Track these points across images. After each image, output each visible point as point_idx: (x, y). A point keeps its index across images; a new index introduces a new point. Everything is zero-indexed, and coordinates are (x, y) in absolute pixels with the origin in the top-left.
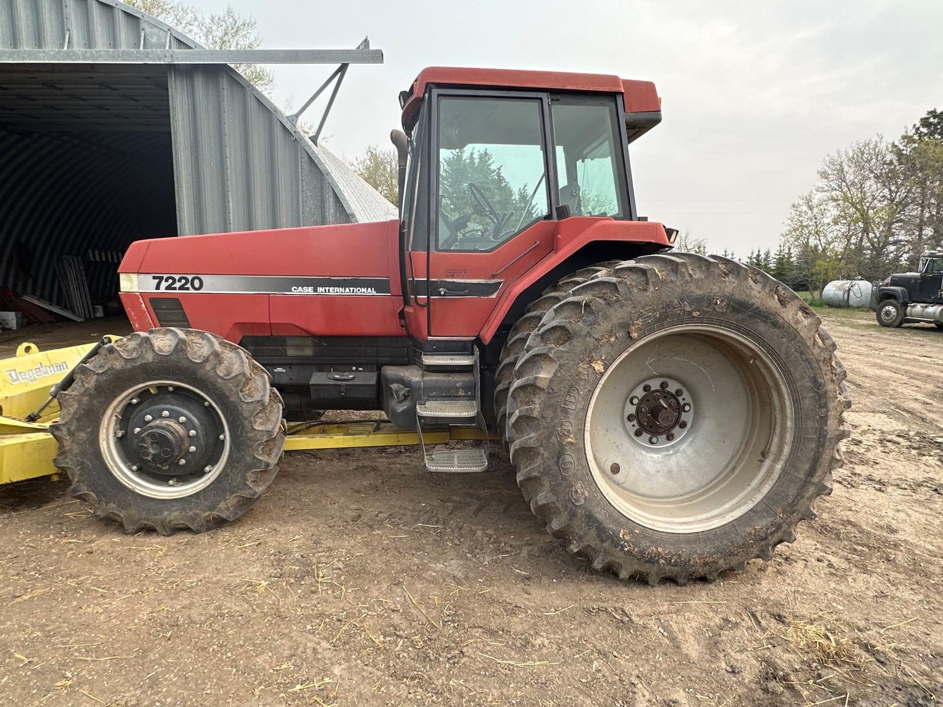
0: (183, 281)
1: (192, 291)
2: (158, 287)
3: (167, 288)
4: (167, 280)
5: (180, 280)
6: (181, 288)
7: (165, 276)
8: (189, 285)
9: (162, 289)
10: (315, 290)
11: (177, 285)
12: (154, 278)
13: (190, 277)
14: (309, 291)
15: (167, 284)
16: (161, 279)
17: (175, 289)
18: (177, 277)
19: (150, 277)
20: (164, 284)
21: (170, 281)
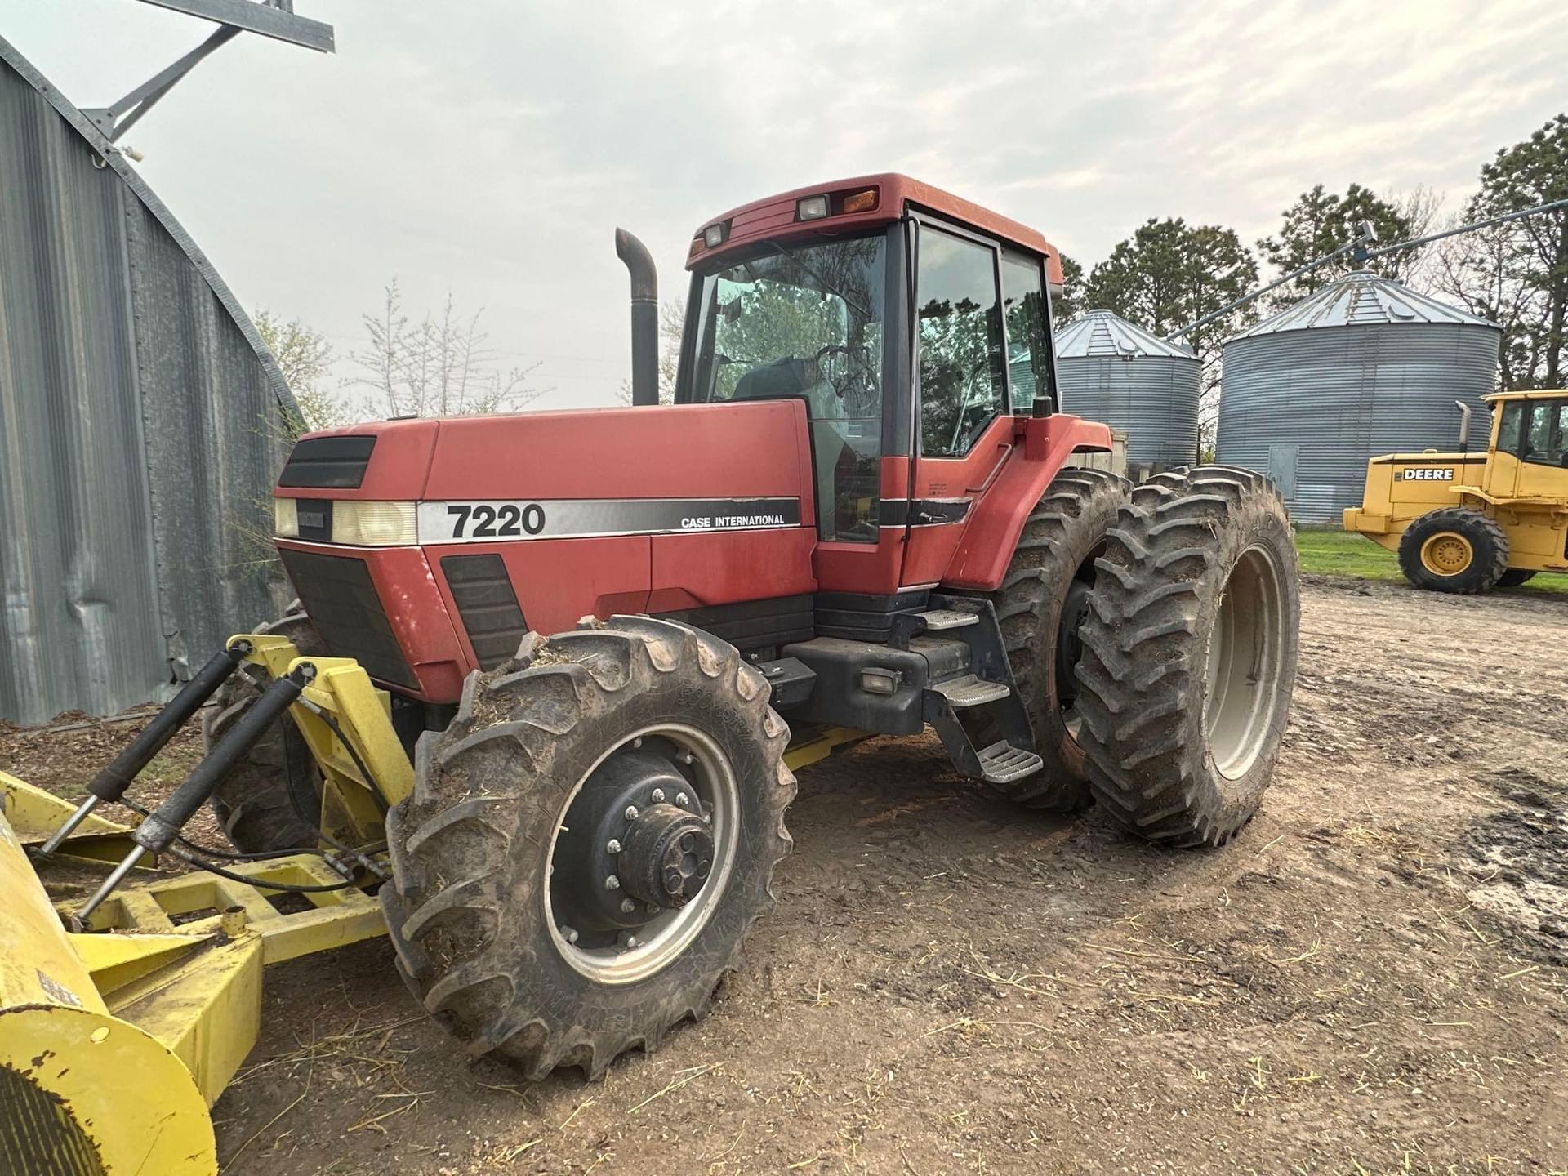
0: (509, 516)
1: (525, 536)
2: (458, 532)
3: (477, 533)
4: (476, 516)
5: (502, 515)
6: (505, 530)
7: (474, 506)
8: (519, 524)
9: (468, 536)
10: (713, 524)
11: (498, 524)
12: (452, 510)
13: (521, 506)
14: (703, 524)
15: (479, 522)
16: (465, 512)
17: (492, 533)
18: (497, 507)
19: (442, 508)
20: (471, 524)
21: (484, 516)
